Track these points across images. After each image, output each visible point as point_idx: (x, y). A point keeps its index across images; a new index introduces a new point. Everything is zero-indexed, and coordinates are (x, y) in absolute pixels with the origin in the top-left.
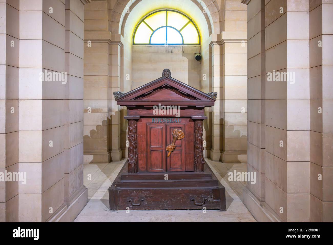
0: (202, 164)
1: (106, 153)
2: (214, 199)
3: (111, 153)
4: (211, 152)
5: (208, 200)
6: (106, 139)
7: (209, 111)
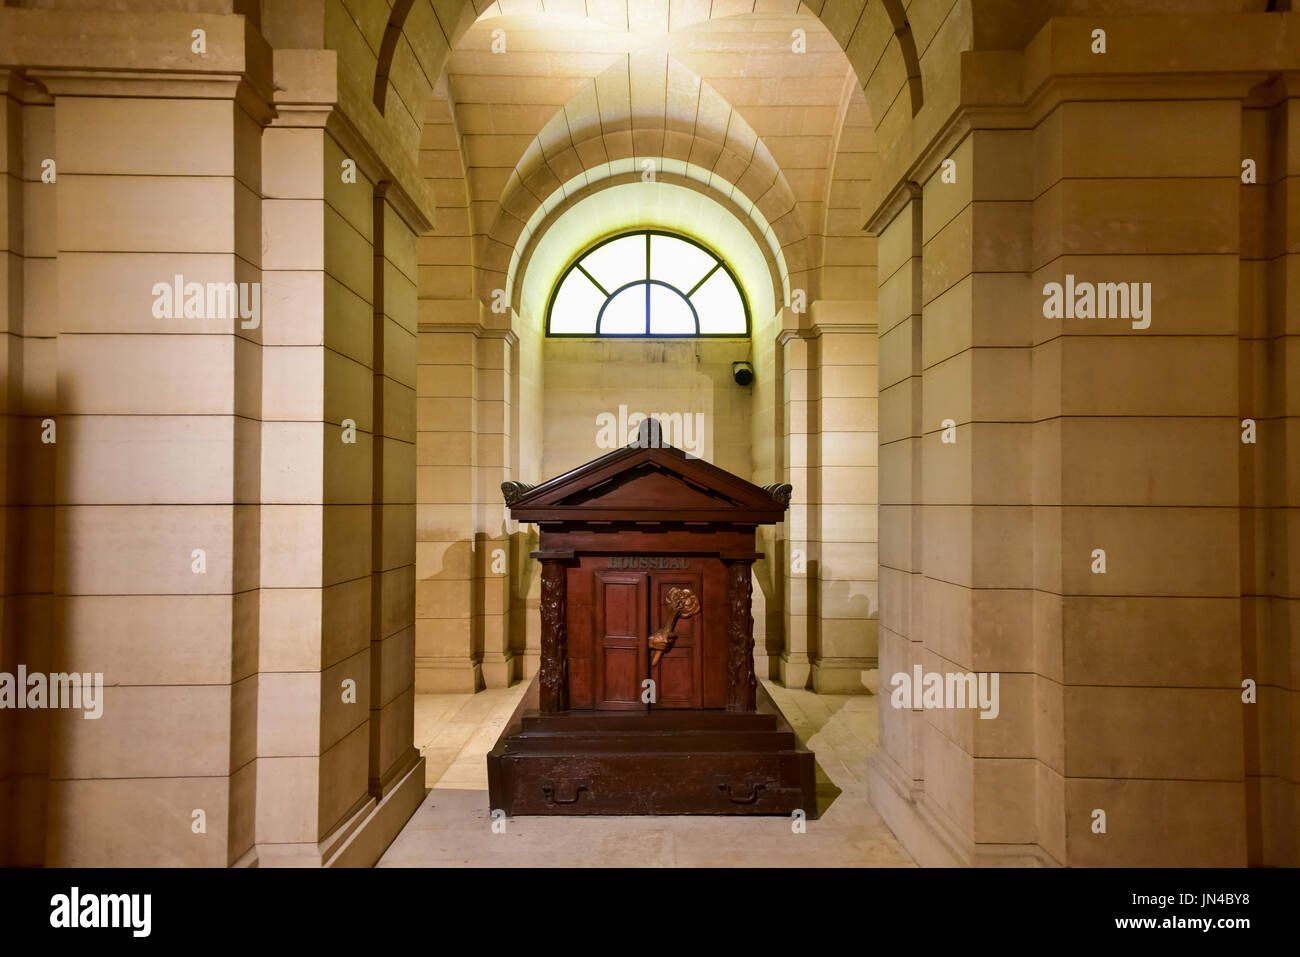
0: (751, 686)
1: (469, 663)
2: (783, 786)
3: (483, 665)
4: (782, 662)
5: (765, 788)
6: (467, 622)
7: (776, 537)
